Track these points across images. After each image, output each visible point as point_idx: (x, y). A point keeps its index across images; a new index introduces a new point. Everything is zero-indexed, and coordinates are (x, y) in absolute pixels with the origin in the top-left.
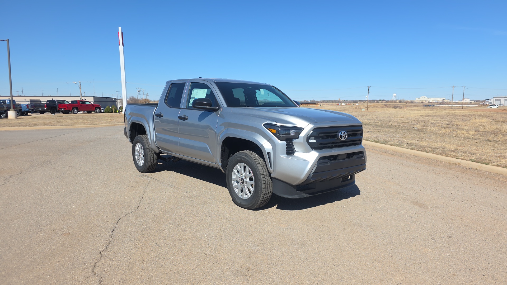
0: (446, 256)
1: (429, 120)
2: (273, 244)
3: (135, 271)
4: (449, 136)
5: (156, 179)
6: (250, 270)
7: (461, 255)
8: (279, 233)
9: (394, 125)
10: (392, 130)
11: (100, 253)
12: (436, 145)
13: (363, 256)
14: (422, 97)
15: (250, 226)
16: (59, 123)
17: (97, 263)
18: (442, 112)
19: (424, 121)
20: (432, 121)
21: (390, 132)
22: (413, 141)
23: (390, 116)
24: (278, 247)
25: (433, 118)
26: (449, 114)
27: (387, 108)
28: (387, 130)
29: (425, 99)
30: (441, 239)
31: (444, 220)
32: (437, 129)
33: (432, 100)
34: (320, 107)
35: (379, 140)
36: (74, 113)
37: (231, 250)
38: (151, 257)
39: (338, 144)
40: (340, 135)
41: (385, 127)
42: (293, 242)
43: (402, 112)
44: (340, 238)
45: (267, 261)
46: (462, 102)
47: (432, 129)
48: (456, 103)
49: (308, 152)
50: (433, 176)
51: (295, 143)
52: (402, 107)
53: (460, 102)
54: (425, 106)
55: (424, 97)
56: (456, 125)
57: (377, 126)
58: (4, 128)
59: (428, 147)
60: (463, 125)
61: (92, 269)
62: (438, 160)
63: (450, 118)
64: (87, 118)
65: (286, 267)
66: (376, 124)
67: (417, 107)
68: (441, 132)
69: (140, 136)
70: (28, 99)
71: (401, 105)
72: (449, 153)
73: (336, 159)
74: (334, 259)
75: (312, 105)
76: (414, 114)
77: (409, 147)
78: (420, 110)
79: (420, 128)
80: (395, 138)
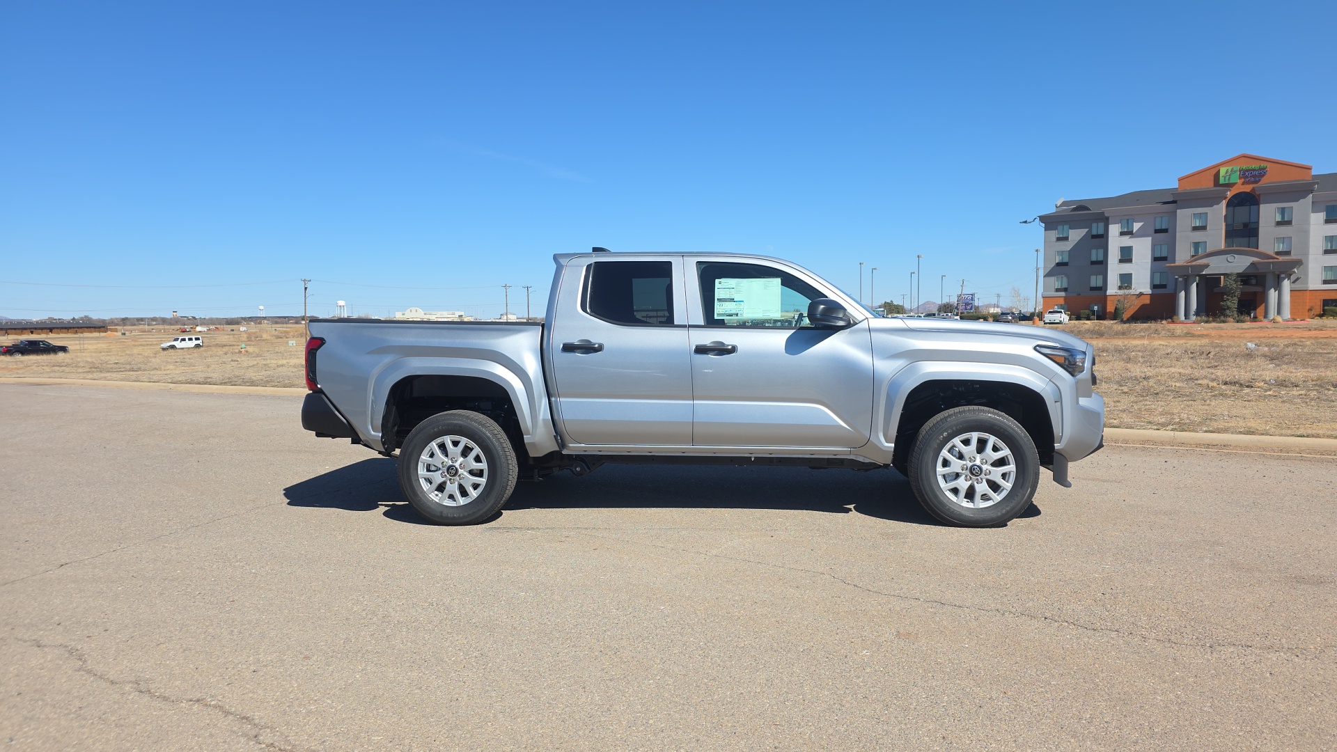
34: (124, 337)
75: (91, 332)
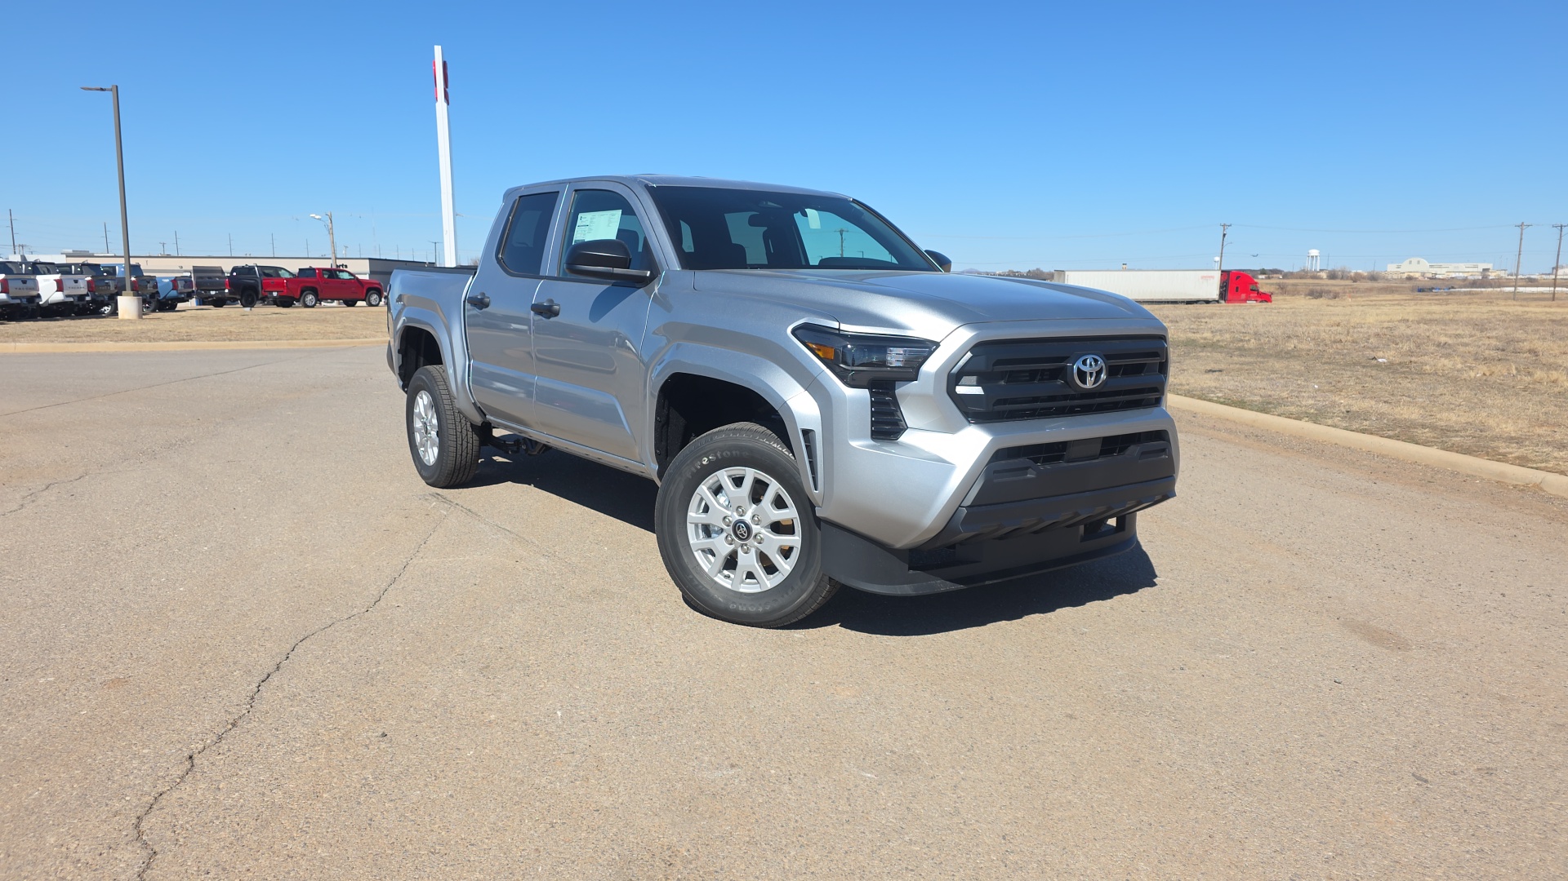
0: (1468, 852)
1: (1433, 333)
2: (789, 763)
3: (273, 837)
4: (1501, 389)
5: (468, 508)
6: (678, 862)
7: (1533, 850)
8: (823, 721)
9: (1302, 350)
10: (1296, 365)
11: (191, 757)
12: (1454, 418)
13: (1125, 833)
14: (1410, 262)
15: (724, 688)
16: (252, 334)
17: (164, 796)
18: (1478, 311)
19: (1412, 336)
20: (1443, 339)
21: (1288, 374)
22: (1367, 404)
23: (1293, 321)
24: (805, 775)
25: (1444, 330)
26: (1503, 317)
27: (1288, 298)
28: (1278, 365)
29: (1419, 267)
30: (1453, 777)
31: (1468, 698)
32: (1459, 366)
33: (1443, 271)
35: (1246, 400)
36: (306, 306)
37: (631, 775)
38: (348, 787)
39: (1068, 403)
40: (1079, 369)
41: (1271, 355)
42: (868, 758)
43: (1338, 310)
44: (1047, 754)
45: (749, 830)
46: (1553, 277)
47: (1440, 365)
48: (1532, 282)
49: (953, 429)
50: (1435, 529)
51: (906, 396)
52: (1339, 293)
53: (1545, 277)
54: (1421, 290)
55: (1419, 262)
56: (1530, 351)
57: (1243, 351)
58: (95, 344)
59: (1423, 426)
60: (1557, 352)
61: (138, 818)
62: (1458, 473)
63: (1507, 328)
64: (338, 318)
65: (817, 857)
66: (1240, 344)
67: (1390, 294)
68: (1472, 374)
69: (426, 369)
70: (189, 264)
71: (1337, 289)
72: (1498, 447)
73: (1059, 458)
74: (1007, 838)
76: (1377, 315)
77: (1354, 423)
78: (1402, 303)
79: (1398, 360)
80: (1303, 394)
